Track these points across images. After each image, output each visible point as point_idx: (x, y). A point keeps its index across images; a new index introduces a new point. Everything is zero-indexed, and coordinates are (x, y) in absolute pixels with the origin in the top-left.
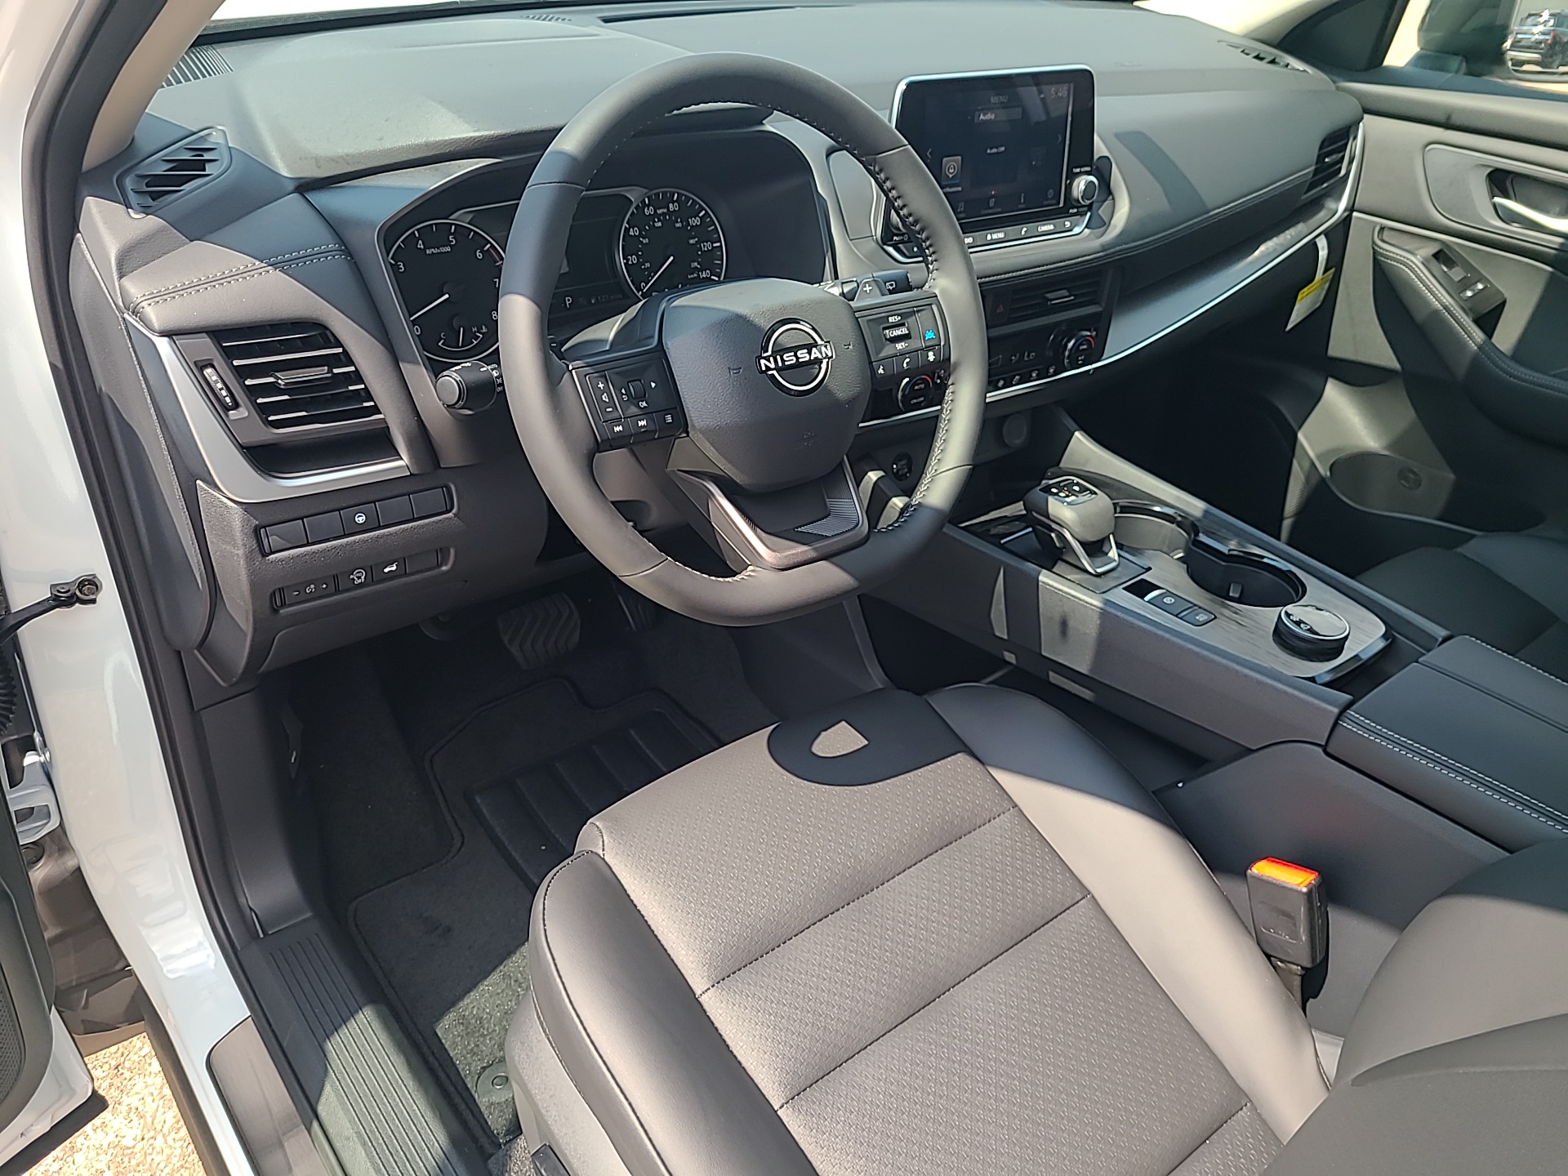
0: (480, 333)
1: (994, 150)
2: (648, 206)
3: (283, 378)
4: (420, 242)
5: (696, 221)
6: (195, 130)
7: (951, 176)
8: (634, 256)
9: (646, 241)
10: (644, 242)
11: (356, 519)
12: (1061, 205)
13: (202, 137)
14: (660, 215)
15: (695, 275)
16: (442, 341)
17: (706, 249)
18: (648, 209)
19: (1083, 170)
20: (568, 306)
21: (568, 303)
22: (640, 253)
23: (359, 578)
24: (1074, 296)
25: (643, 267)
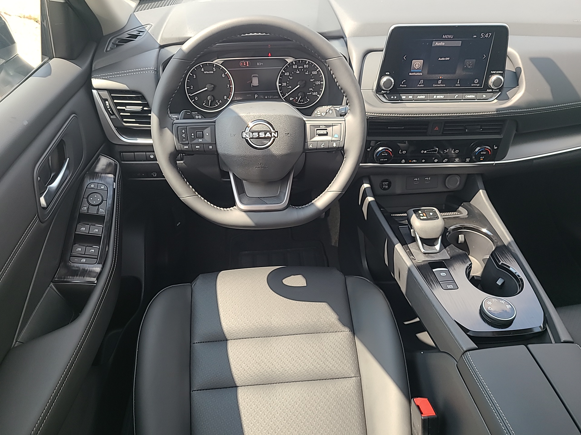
0: (219, 103)
1: (443, 59)
2: (295, 65)
3: (128, 108)
4: (203, 69)
5: (315, 73)
6: (143, 25)
7: (416, 68)
8: (285, 83)
9: (292, 78)
10: (291, 78)
11: (151, 156)
12: (482, 87)
13: (144, 27)
14: (300, 69)
15: (311, 93)
16: (205, 103)
17: (317, 84)
18: (295, 66)
19: (497, 72)
20: (256, 98)
21: (256, 97)
22: (288, 82)
23: (155, 175)
24: (482, 129)
25: (288, 88)
